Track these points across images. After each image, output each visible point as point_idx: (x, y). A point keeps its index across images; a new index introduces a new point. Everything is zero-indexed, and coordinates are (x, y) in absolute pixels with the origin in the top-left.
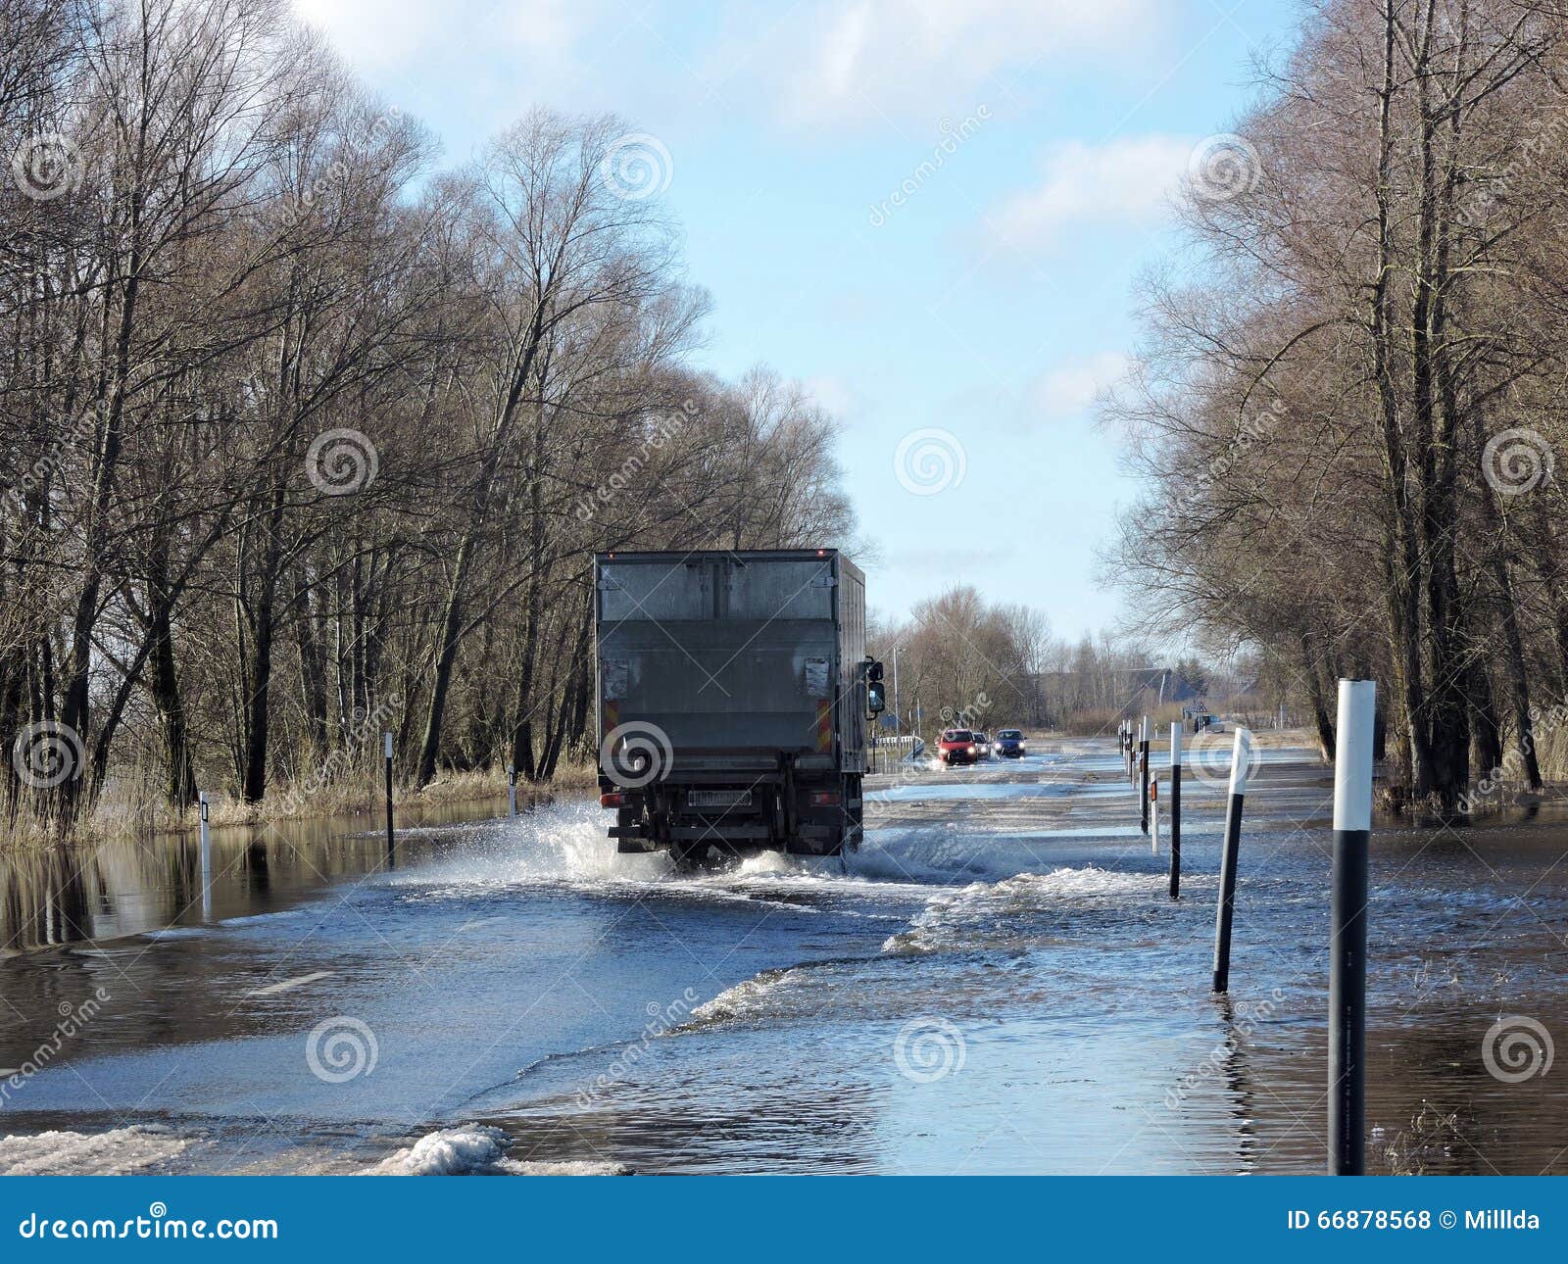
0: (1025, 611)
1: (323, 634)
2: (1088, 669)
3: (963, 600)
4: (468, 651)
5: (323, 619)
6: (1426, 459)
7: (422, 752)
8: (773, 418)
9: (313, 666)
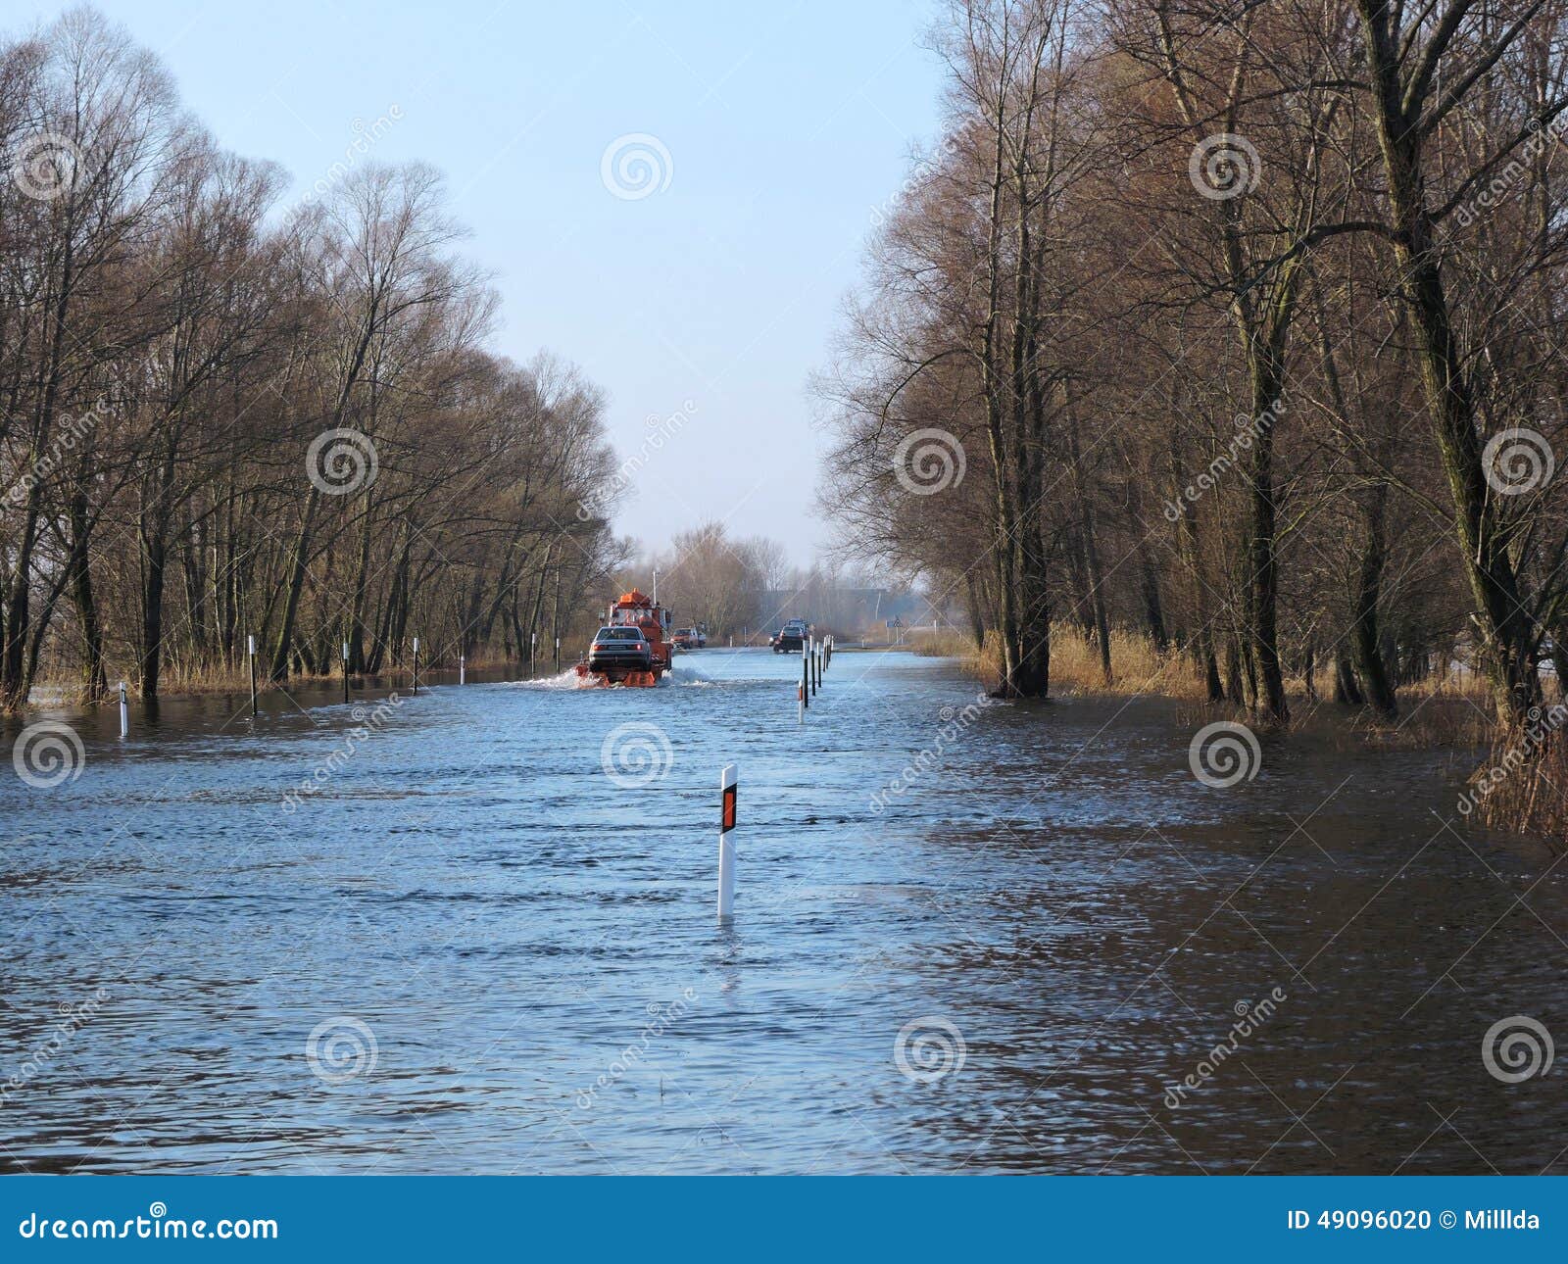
0: (766, 542)
1: (203, 558)
2: (816, 588)
3: (713, 533)
4: (316, 570)
5: (204, 545)
6: (1021, 454)
7: (277, 651)
8: (556, 388)
9: (196, 582)
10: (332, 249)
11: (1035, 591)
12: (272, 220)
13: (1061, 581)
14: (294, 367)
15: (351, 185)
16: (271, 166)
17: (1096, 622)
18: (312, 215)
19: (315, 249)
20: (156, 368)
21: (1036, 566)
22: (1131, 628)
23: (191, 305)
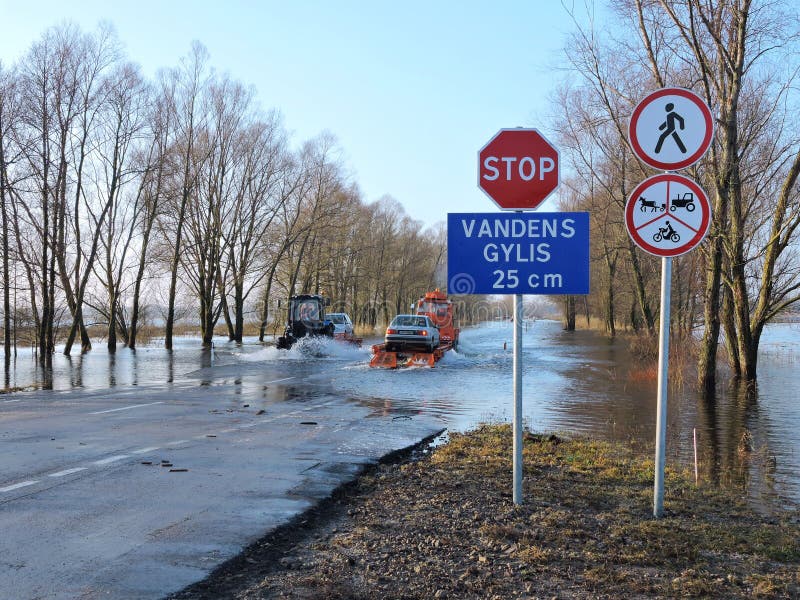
10: (433, 238)
11: (573, 309)
12: (421, 232)
13: (577, 307)
14: (425, 263)
15: (436, 225)
16: (420, 221)
17: (588, 314)
18: (429, 231)
19: (429, 238)
20: (399, 264)
21: (572, 304)
22: (594, 317)
23: (406, 251)
